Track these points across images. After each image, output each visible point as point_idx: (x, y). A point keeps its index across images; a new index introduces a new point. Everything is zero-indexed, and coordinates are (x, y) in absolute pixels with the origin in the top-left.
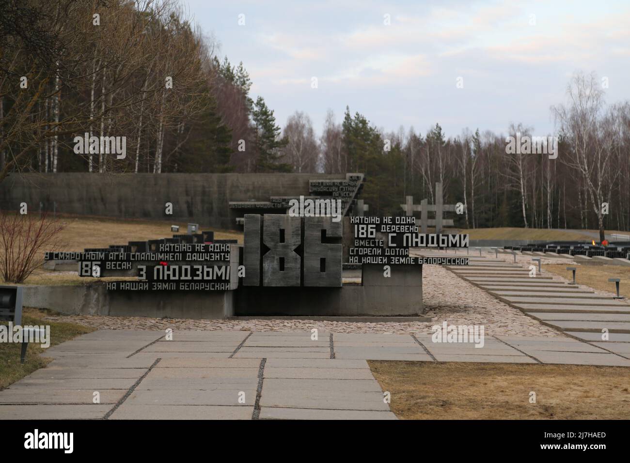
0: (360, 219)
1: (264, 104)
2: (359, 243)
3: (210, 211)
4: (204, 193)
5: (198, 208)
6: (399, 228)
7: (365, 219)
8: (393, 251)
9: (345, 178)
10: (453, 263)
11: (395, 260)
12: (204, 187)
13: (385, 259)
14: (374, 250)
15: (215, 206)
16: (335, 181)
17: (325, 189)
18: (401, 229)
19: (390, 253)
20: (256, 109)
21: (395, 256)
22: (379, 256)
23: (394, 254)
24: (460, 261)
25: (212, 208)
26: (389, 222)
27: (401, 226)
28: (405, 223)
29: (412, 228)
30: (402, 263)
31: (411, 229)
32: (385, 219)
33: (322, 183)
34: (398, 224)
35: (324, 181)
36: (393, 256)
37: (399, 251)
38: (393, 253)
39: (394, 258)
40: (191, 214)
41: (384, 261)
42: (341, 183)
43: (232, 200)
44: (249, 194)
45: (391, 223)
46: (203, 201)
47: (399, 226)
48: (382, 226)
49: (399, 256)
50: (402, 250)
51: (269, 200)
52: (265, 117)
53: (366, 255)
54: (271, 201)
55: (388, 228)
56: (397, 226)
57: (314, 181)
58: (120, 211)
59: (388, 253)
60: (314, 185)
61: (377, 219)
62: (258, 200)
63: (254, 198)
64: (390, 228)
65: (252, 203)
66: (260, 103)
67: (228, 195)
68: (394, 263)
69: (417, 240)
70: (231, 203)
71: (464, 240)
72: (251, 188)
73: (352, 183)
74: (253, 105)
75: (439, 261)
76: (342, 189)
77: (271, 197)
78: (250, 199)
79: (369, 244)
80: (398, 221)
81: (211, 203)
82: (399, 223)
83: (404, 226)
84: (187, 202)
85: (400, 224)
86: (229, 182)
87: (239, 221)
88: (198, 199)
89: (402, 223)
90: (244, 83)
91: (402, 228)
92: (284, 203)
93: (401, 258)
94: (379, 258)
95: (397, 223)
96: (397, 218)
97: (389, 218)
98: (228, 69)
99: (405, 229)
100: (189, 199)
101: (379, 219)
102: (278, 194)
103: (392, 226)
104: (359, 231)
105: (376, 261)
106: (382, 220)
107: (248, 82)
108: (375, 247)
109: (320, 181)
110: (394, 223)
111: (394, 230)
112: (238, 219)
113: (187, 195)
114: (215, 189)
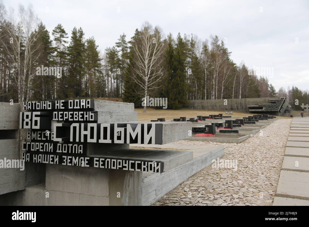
0: (32, 104)
1: (272, 85)
2: (31, 135)
3: (243, 108)
4: (241, 104)
5: (239, 107)
6: (72, 115)
7: (37, 104)
8: (65, 146)
9: (279, 99)
10: (138, 168)
11: (67, 160)
12: (241, 102)
13: (56, 158)
14: (46, 145)
15: (244, 107)
16: (276, 99)
17: (274, 102)
18: (75, 116)
19: (62, 150)
20: (270, 86)
21: (67, 154)
22: (50, 153)
23: (66, 152)
24: (147, 167)
25: (243, 107)
26: (61, 108)
27: (75, 113)
28: (78, 107)
29: (86, 114)
30: (75, 165)
31: (85, 116)
32: (57, 103)
33: (273, 100)
34: (71, 110)
35: (273, 99)
36: (65, 154)
37: (72, 147)
38: (65, 150)
39: (66, 157)
40: (238, 109)
41: (55, 160)
42: (278, 100)
43: (248, 105)
44: (253, 103)
45: (63, 108)
46: (241, 106)
47: (72, 113)
48: (54, 113)
49: (71, 154)
50: (75, 147)
51: (258, 105)
52: (272, 88)
53: (38, 152)
54: (259, 105)
55: (60, 116)
56: (70, 113)
57: (271, 99)
58: (220, 109)
59: (59, 150)
60: (270, 101)
61: (48, 103)
62: (255, 105)
63: (254, 104)
64: (62, 115)
65: (254, 106)
66: (271, 85)
67: (247, 104)
68: (65, 164)
69: (86, 133)
70: (248, 106)
71: (148, 134)
72: (253, 102)
73: (282, 100)
74: (269, 86)
75: (120, 165)
76: (279, 101)
77: (259, 104)
78: (253, 105)
79: (40, 137)
80: (71, 106)
81: (243, 106)
82: (72, 108)
83: (77, 113)
84: (237, 106)
85: (74, 110)
86: (247, 101)
87: (250, 111)
88: (239, 105)
89: (75, 107)
90: (267, 81)
91: (76, 114)
92: (262, 106)
93: (73, 157)
94: (51, 156)
95: (70, 108)
96: (70, 101)
97: (61, 101)
98: (264, 78)
99: (78, 116)
100: (237, 105)
101: (50, 103)
102: (261, 103)
103: (65, 113)
104: (24, 120)
105: (47, 161)
106: (54, 105)
107: (268, 81)
108: (47, 141)
109: (272, 99)
110: (67, 109)
111: (67, 118)
112: (250, 110)
113: (236, 104)
114: (244, 102)
